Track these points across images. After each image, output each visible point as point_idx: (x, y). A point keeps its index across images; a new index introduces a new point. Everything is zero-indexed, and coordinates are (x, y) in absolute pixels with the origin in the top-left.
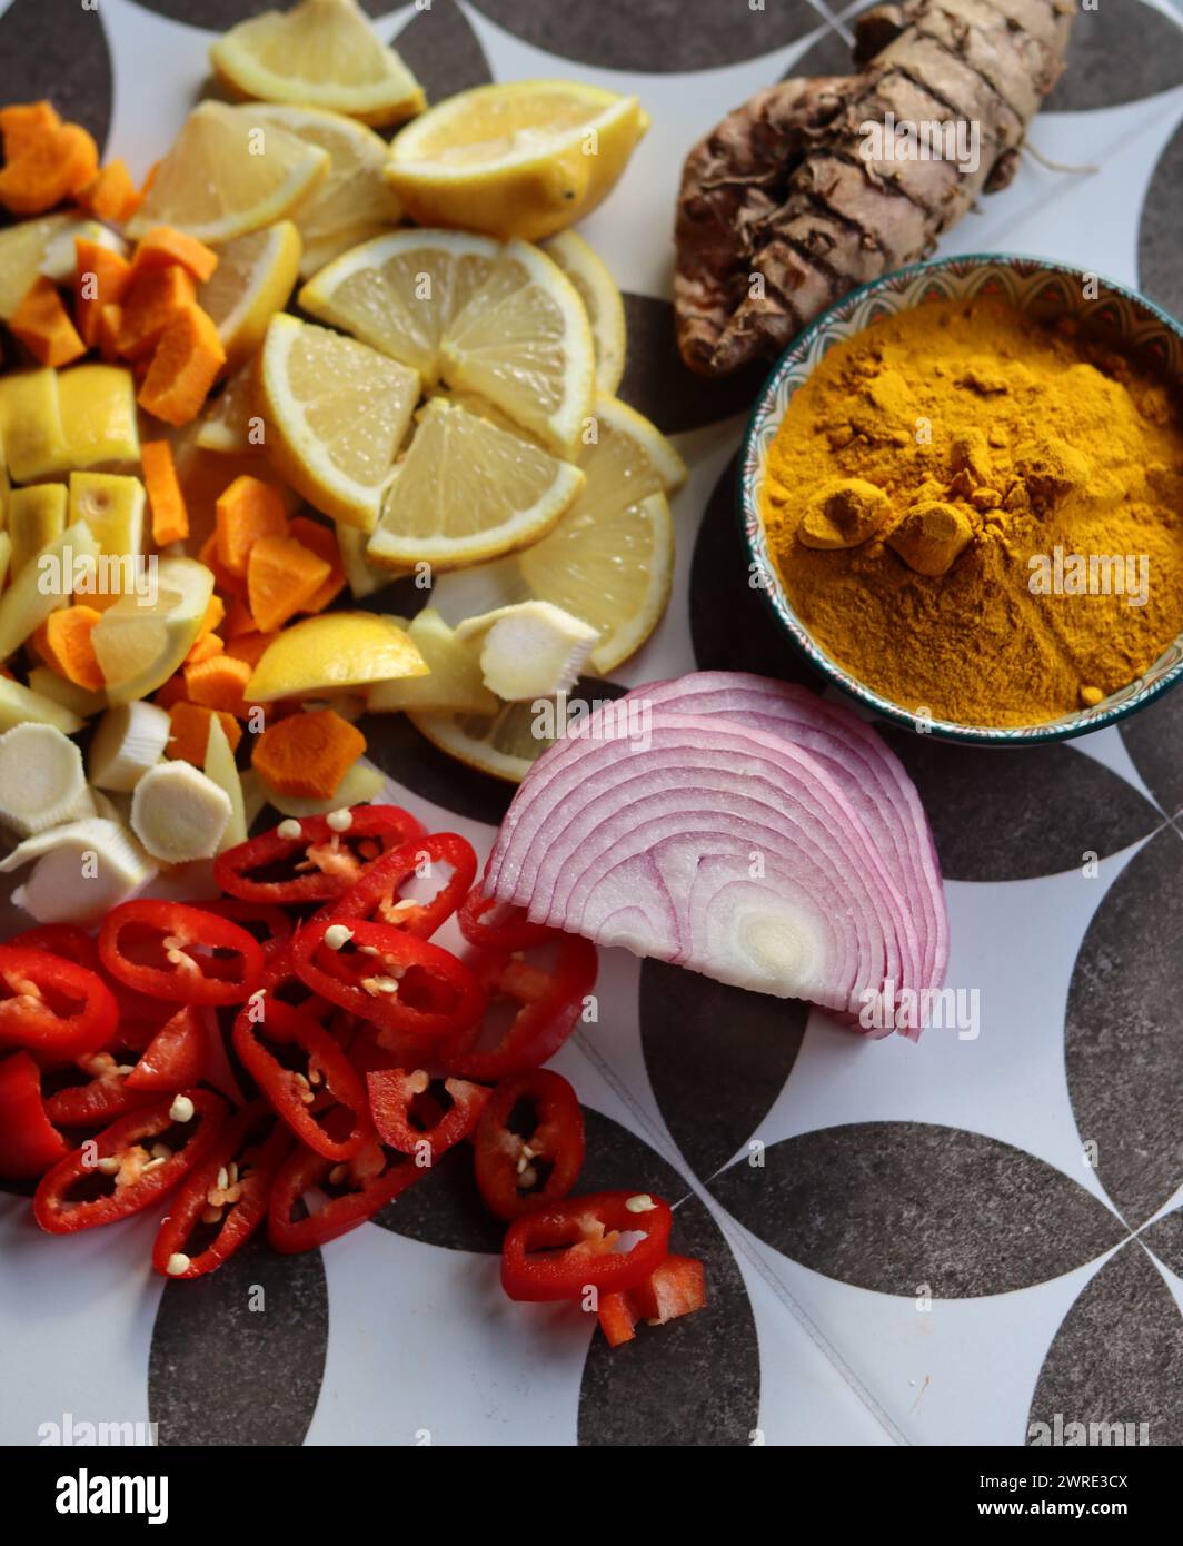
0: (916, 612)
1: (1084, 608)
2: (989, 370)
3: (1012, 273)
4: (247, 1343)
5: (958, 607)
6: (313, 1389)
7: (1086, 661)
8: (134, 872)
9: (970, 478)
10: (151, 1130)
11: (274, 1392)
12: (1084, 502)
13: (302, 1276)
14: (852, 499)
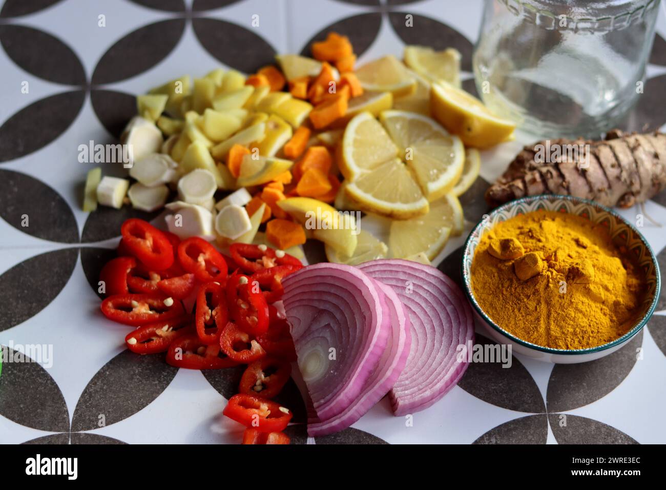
0: (508, 287)
1: (564, 321)
2: (585, 240)
3: (614, 220)
4: (136, 380)
5: (522, 293)
6: (145, 404)
7: (553, 338)
8: (207, 231)
9: (553, 256)
10: (155, 303)
11: (132, 398)
12: (586, 289)
13: (168, 373)
14: (512, 242)
